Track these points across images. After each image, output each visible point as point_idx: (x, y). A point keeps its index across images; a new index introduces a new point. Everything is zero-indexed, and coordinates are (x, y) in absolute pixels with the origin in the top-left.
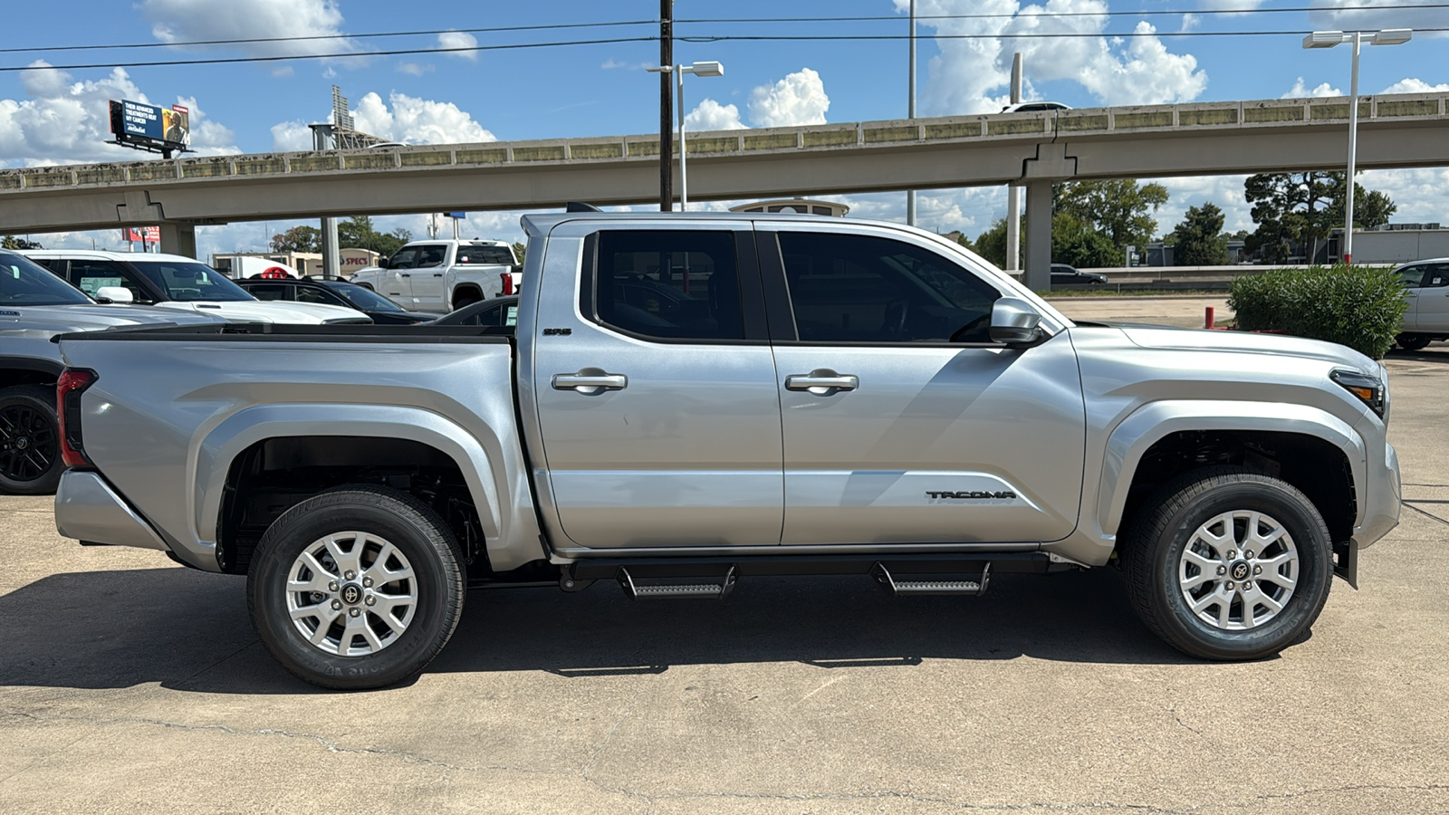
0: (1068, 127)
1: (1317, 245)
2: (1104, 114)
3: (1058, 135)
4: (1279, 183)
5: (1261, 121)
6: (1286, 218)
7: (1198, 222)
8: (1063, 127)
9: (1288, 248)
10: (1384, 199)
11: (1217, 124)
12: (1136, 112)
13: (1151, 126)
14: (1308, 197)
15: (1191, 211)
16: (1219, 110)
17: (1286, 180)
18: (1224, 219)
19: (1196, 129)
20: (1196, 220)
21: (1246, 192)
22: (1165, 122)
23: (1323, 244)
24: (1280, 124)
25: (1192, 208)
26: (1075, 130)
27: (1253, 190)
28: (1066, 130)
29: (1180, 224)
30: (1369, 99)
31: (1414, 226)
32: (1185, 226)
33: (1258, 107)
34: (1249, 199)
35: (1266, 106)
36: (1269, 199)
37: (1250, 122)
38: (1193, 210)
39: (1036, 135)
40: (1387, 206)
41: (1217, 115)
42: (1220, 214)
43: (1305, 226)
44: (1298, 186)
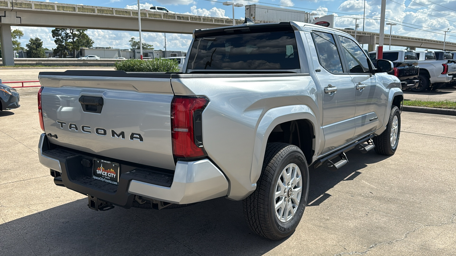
0: (17, 6)
1: (76, 53)
2: (30, 3)
3: (14, 9)
4: (62, 32)
5: (83, 12)
6: (66, 43)
7: (34, 44)
8: (15, 6)
9: (67, 53)
10: (91, 40)
11: (70, 11)
12: (42, 4)
13: (48, 9)
14: (72, 37)
15: (31, 40)
16: (70, 7)
17: (65, 31)
18: (43, 43)
19: (63, 12)
20: (33, 43)
21: (52, 34)
22: (52, 9)
23: (78, 52)
24: (89, 13)
25: (31, 38)
26: (20, 7)
27: (55, 33)
28: (16, 7)
29: (28, 44)
30: (113, 9)
31: (103, 48)
32: (29, 45)
33: (82, 7)
34: (54, 37)
35: (84, 7)
36: (60, 37)
37: (80, 12)
38: (32, 40)
39: (5, 8)
40: (92, 42)
41: (69, 8)
42: (41, 41)
43: (72, 47)
44: (68, 34)
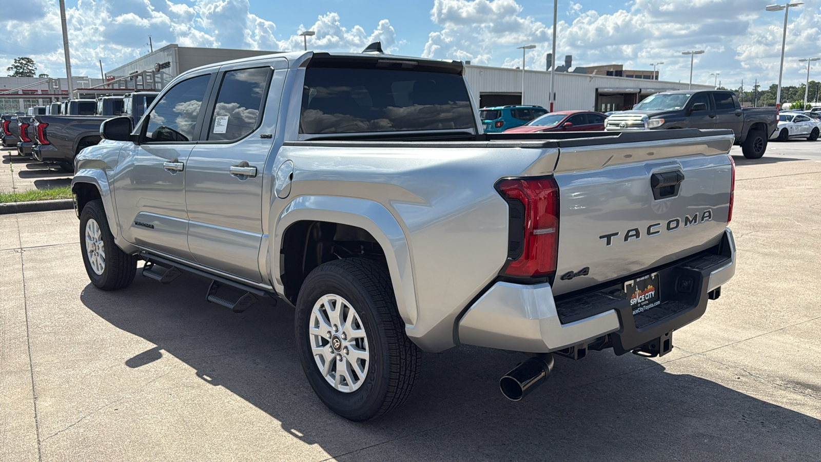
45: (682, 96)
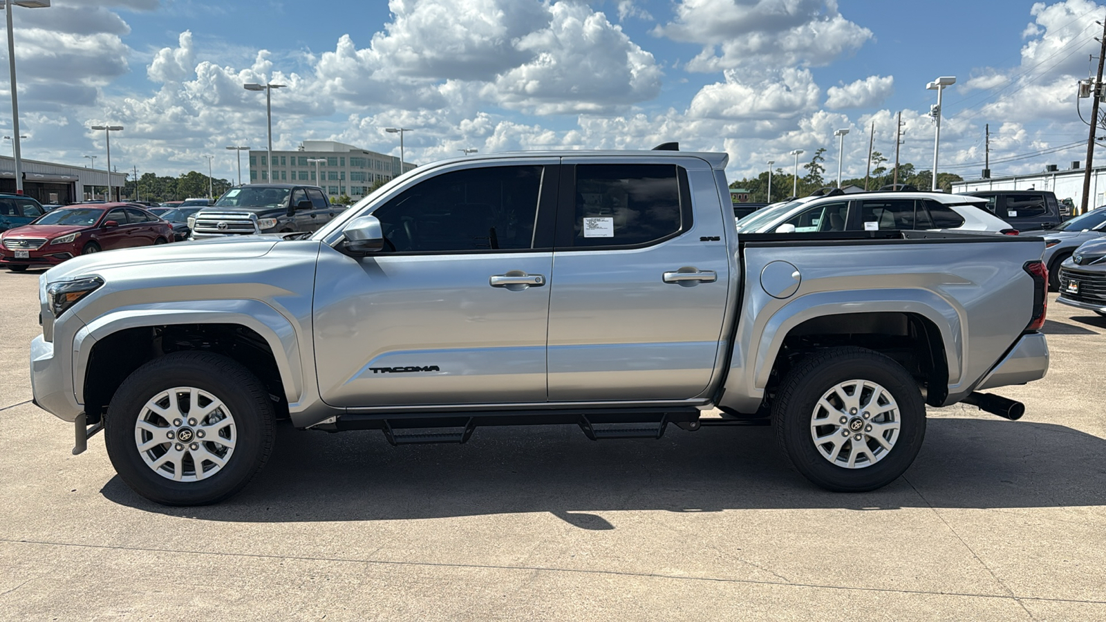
45: (280, 191)
